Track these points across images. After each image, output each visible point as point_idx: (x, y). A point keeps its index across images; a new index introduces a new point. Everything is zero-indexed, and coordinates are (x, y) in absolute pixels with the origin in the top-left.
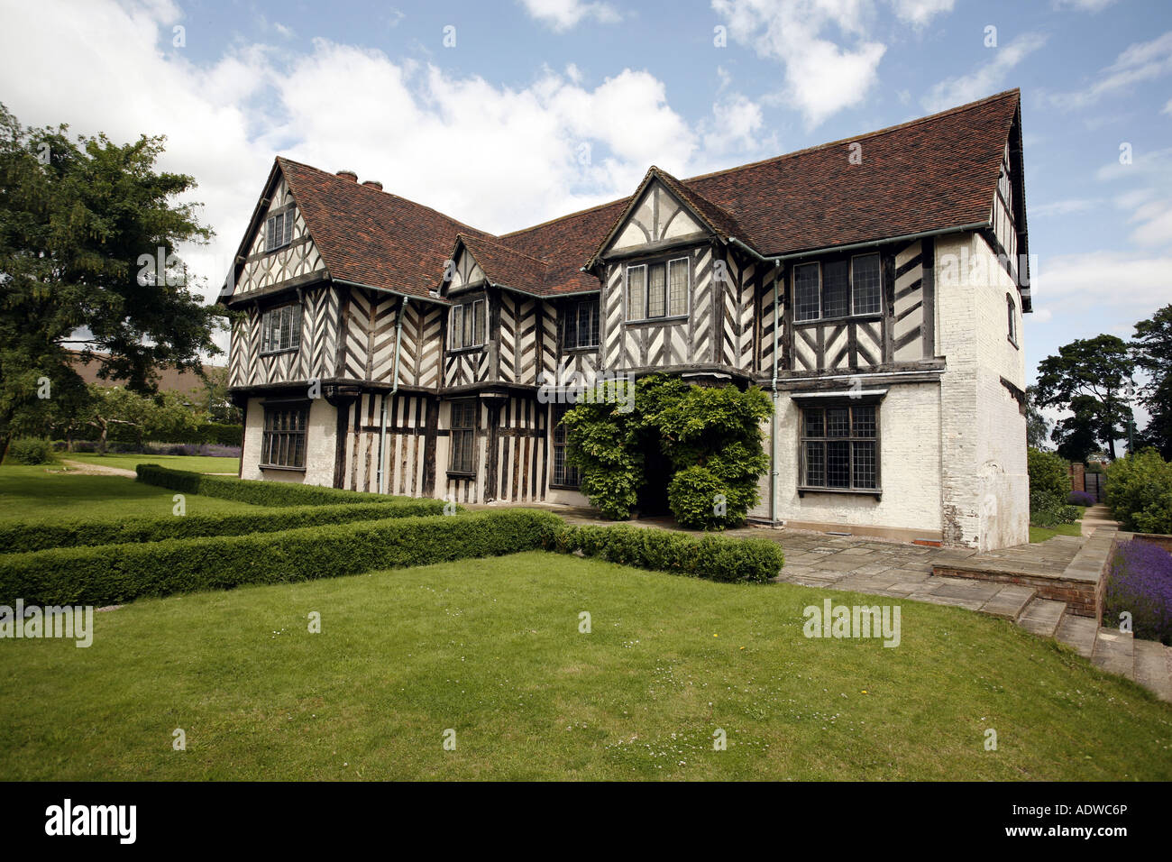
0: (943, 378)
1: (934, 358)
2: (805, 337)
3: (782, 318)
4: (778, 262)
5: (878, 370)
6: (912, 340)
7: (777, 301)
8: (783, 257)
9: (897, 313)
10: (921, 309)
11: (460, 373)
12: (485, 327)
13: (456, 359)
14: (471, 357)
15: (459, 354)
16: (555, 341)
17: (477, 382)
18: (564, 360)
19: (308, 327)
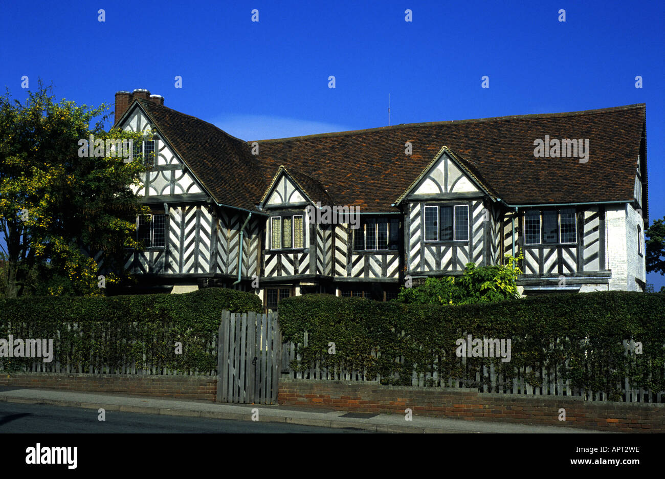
0: (610, 281)
1: (605, 270)
2: (532, 254)
3: (517, 241)
4: (517, 208)
5: (575, 275)
6: (593, 259)
7: (514, 231)
8: (520, 206)
9: (585, 244)
10: (598, 242)
11: (280, 267)
12: (305, 235)
13: (276, 257)
14: (291, 256)
15: (278, 253)
16: (346, 244)
17: (297, 274)
18: (354, 258)
19: (175, 233)
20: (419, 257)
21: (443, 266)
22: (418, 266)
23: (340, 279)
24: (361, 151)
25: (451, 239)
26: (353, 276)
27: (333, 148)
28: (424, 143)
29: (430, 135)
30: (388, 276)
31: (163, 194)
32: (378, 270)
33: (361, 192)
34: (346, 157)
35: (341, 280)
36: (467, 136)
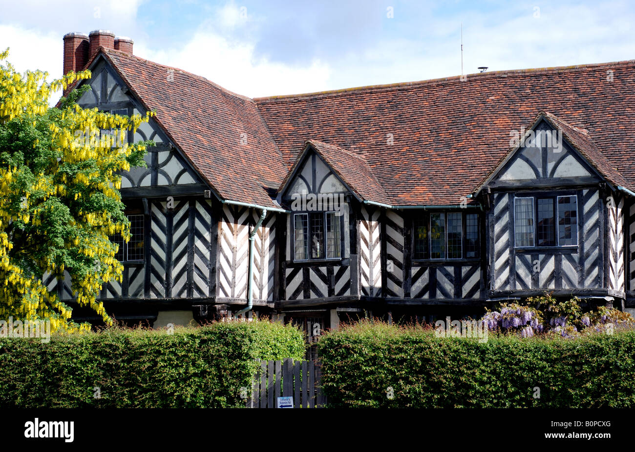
11: (307, 285)
12: (343, 239)
13: (301, 271)
14: (324, 270)
15: (305, 266)
16: (402, 251)
17: (333, 297)
18: (414, 271)
19: (158, 241)
20: (508, 269)
21: (542, 283)
22: (507, 282)
23: (395, 301)
24: (421, 112)
25: (554, 243)
26: (412, 297)
27: (380, 108)
28: (513, 101)
29: (522, 88)
30: (463, 296)
31: (141, 185)
32: (449, 287)
33: (422, 175)
34: (400, 122)
35: (396, 303)
36: (576, 90)
